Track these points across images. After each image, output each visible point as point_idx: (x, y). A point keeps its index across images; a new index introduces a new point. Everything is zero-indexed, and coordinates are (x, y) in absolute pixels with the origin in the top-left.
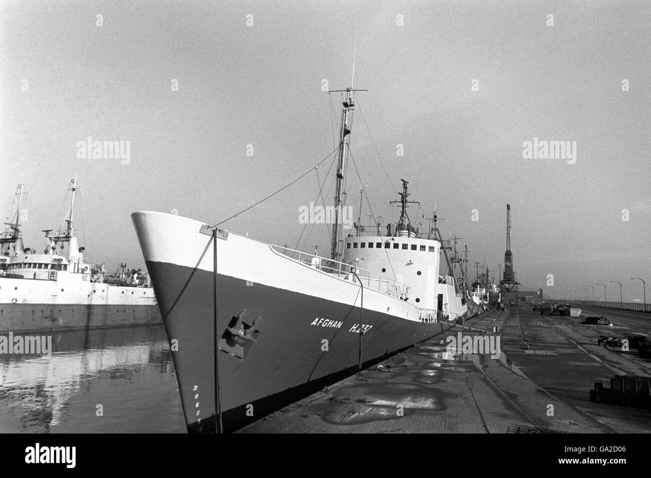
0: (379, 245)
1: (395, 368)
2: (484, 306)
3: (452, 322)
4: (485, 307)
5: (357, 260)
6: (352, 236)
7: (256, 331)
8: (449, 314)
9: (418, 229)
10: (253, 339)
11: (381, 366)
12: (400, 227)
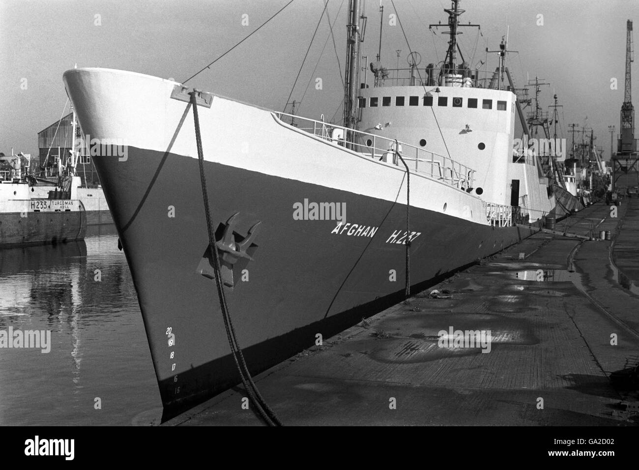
0: (414, 101)
1: (455, 294)
2: (584, 199)
3: (533, 224)
4: (585, 201)
5: (378, 127)
6: (368, 87)
7: (253, 245)
8: (530, 213)
9: (477, 72)
10: (248, 257)
11: (436, 291)
12: (448, 68)
